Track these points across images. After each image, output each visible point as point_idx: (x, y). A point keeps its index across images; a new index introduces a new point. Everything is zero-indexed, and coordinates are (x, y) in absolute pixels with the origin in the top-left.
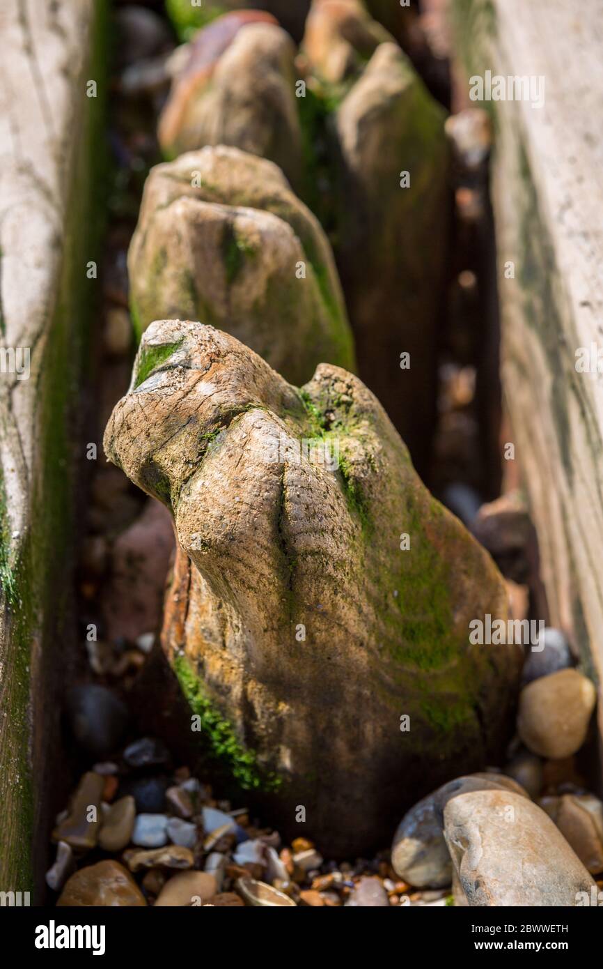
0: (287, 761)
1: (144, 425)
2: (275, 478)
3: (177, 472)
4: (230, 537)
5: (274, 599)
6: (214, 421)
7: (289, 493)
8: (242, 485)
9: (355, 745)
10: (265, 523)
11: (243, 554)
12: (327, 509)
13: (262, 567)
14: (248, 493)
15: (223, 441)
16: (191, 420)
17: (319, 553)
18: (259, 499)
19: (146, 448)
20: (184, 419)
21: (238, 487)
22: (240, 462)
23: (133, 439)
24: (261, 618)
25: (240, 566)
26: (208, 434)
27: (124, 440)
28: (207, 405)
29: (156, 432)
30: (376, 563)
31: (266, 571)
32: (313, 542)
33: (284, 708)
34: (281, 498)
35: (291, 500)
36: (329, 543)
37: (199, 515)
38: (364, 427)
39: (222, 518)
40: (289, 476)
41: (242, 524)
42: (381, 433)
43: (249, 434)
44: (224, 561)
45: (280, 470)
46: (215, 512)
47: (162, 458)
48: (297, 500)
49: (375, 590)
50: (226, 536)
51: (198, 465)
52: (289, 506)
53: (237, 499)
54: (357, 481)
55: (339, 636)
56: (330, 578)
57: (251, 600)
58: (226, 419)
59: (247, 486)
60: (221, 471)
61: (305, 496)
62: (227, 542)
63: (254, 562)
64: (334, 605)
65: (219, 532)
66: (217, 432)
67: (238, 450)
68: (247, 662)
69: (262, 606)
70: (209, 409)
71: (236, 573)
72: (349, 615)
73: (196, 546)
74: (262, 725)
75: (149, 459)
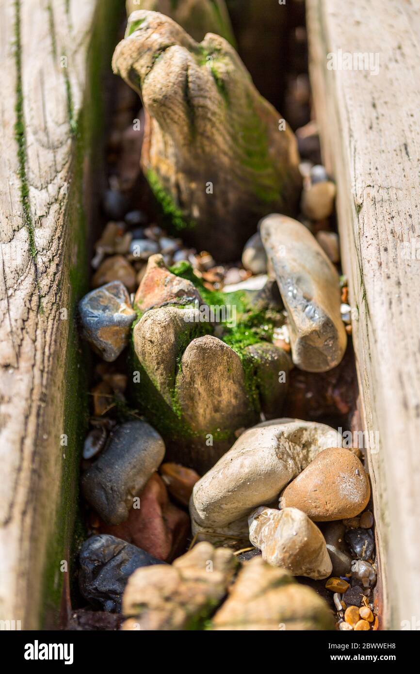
0: (196, 213)
1: (130, 52)
2: (184, 72)
3: (142, 71)
4: (166, 97)
5: (186, 129)
6: (159, 50)
7: (190, 79)
8: (170, 74)
9: (226, 203)
10: (180, 92)
11: (171, 105)
12: (208, 88)
13: (179, 112)
14: (173, 78)
15: (162, 58)
16: (149, 49)
17: (204, 107)
18: (177, 81)
19: (130, 62)
20: (146, 49)
21: (168, 75)
22: (169, 65)
23: (125, 59)
24: (180, 138)
25: (170, 111)
26: (156, 55)
27: (121, 60)
28: (156, 43)
29: (135, 55)
30: (231, 118)
31: (182, 114)
32: (201, 101)
33: (193, 186)
34: (187, 81)
35: (191, 82)
36: (209, 103)
37: (152, 88)
38: (227, 60)
39: (161, 89)
40: (190, 72)
41: (170, 92)
42: (235, 63)
43: (173, 54)
44: (163, 109)
45: (186, 69)
46: (159, 86)
47: (137, 66)
48: (193, 82)
49: (231, 130)
50: (164, 96)
51: (152, 68)
52: (190, 85)
53: (168, 81)
54: (223, 81)
55: (215, 149)
56: (210, 120)
57: (175, 128)
58: (163, 49)
59: (172, 75)
60: (161, 69)
61: (198, 81)
62: (164, 99)
63: (176, 109)
64: (213, 134)
65: (160, 95)
66: (160, 54)
67: (169, 60)
68: (177, 163)
69: (181, 132)
70: (157, 44)
71: (168, 114)
72: (219, 139)
73: (151, 102)
74: (185, 196)
75: (132, 67)
